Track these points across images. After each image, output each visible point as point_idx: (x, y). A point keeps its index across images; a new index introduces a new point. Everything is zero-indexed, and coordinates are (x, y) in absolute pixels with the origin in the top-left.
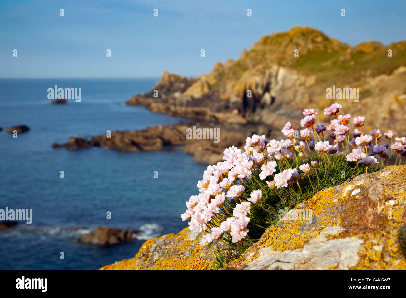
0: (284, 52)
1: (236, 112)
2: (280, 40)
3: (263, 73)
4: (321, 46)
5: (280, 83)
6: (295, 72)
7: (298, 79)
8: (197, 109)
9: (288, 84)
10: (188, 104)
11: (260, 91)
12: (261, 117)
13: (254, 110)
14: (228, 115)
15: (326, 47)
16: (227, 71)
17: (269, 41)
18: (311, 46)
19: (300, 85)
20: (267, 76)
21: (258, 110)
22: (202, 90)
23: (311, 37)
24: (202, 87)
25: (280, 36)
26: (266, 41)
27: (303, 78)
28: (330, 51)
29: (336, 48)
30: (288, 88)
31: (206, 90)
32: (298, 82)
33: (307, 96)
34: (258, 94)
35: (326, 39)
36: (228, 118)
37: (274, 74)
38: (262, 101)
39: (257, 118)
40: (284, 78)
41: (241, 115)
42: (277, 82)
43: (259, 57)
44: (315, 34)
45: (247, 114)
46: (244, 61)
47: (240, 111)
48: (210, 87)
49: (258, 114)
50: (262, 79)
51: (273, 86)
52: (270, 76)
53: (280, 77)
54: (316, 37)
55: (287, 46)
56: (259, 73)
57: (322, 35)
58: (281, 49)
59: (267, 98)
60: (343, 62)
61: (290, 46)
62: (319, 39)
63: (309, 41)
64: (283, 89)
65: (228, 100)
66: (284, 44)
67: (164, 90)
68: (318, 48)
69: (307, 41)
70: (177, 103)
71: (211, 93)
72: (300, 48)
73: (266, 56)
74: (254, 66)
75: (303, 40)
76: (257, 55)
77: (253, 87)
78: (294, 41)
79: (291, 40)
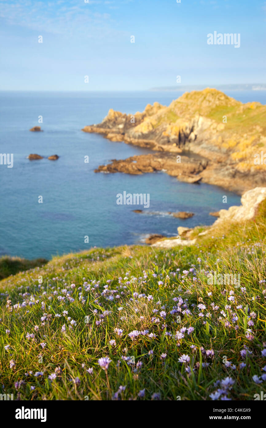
0: (201, 105)
1: (175, 145)
2: (197, 97)
3: (190, 120)
4: (224, 103)
5: (200, 126)
6: (209, 120)
7: (212, 125)
8: (146, 141)
9: (205, 127)
10: (139, 137)
11: (188, 131)
12: (189, 148)
13: (184, 144)
14: (170, 147)
15: (227, 103)
16: (163, 116)
17: (189, 96)
18: (217, 102)
19: (214, 129)
20: (192, 122)
21: (187, 143)
22: (148, 128)
23: (217, 97)
24: (148, 126)
25: (196, 94)
26: (187, 95)
27: (215, 125)
28: (229, 106)
29: (233, 104)
30: (205, 130)
31: (151, 128)
32: (212, 127)
33: (220, 138)
34: (187, 134)
35: (227, 98)
36: (170, 149)
37: (197, 121)
38: (190, 138)
39: (187, 148)
40: (202, 124)
41: (178, 146)
42: (198, 126)
43: (184, 108)
44: (220, 95)
45: (181, 146)
46: (174, 109)
47: (177, 145)
48: (153, 127)
49: (187, 146)
50: (189, 124)
51: (195, 128)
52: (194, 122)
53: (200, 123)
54: (221, 96)
55: (202, 101)
56: (187, 120)
57: (225, 95)
58: (199, 104)
59: (192, 136)
60: (239, 114)
61: (205, 101)
62: (223, 98)
63: (217, 99)
64: (202, 131)
65: (168, 137)
66: (200, 100)
67: (112, 123)
68: (222, 103)
69: (215, 99)
70: (131, 136)
71: (154, 130)
72: (211, 104)
73: (189, 107)
74: (181, 113)
75: (213, 98)
76: (182, 106)
77: (184, 130)
78: (207, 98)
79: (205, 98)
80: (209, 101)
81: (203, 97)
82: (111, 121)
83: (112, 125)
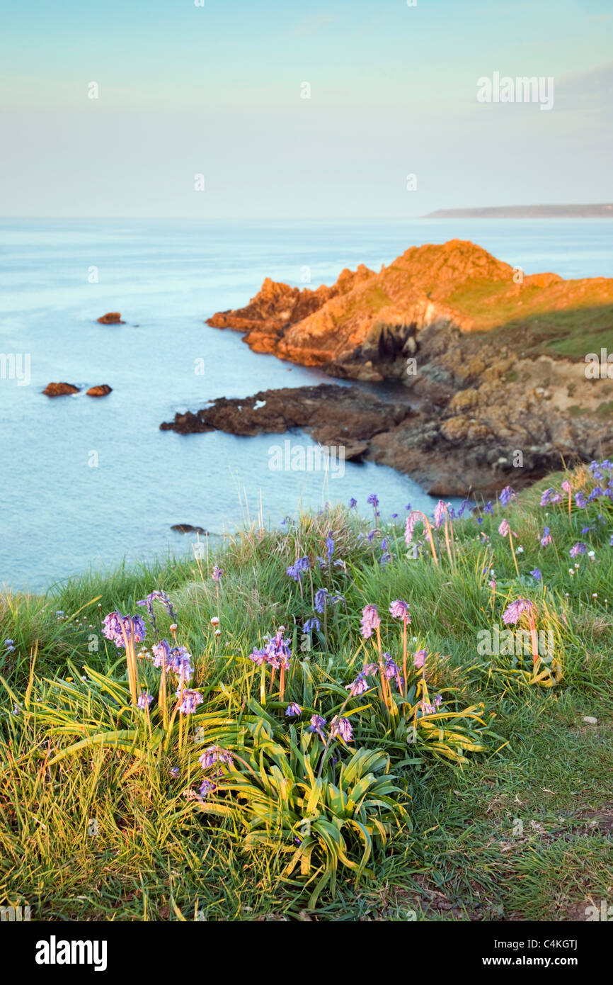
0: (437, 277)
1: (369, 364)
2: (432, 258)
3: (406, 310)
4: (484, 273)
5: (429, 324)
6: (448, 310)
7: (452, 320)
8: (316, 352)
9: (439, 326)
10: (305, 343)
11: (402, 334)
12: (404, 369)
13: (393, 361)
14: (359, 367)
15: (491, 274)
16: (359, 298)
17: (416, 255)
18: (471, 271)
19: (453, 330)
20: (412, 314)
21: (399, 360)
22: (324, 325)
23: (472, 258)
24: (325, 320)
25: (431, 249)
26: (413, 254)
27: (458, 321)
28: (495, 279)
29: (503, 276)
30: (439, 331)
31: (330, 325)
32: (451, 326)
33: (458, 351)
34: (399, 338)
35: (492, 262)
36: (359, 372)
37: (421, 311)
38: (405, 347)
39: (396, 371)
40: (435, 317)
41: (376, 368)
42: (424, 322)
43: (403, 280)
44: (476, 255)
45: (384, 366)
46: (382, 283)
47: (374, 363)
48: (335, 322)
49: (399, 366)
50: (406, 319)
51: (419, 328)
52: (416, 314)
53: (428, 315)
54: (479, 258)
55: (440, 268)
56: (400, 310)
57: (487, 256)
58: (433, 273)
59: (411, 343)
60: (510, 300)
61: (445, 269)
62: (483, 262)
63: (470, 264)
64: (432, 333)
65: (359, 347)
66: (437, 264)
67: (266, 307)
68: (481, 274)
69: (466, 263)
70: (290, 341)
71: (336, 330)
72: (456, 274)
73: (412, 280)
74: (395, 293)
75: (461, 262)
76: (399, 276)
77: (393, 330)
78: (449, 263)
79: (446, 260)
80: (454, 269)
81: (442, 260)
82: (267, 302)
83: (267, 312)
